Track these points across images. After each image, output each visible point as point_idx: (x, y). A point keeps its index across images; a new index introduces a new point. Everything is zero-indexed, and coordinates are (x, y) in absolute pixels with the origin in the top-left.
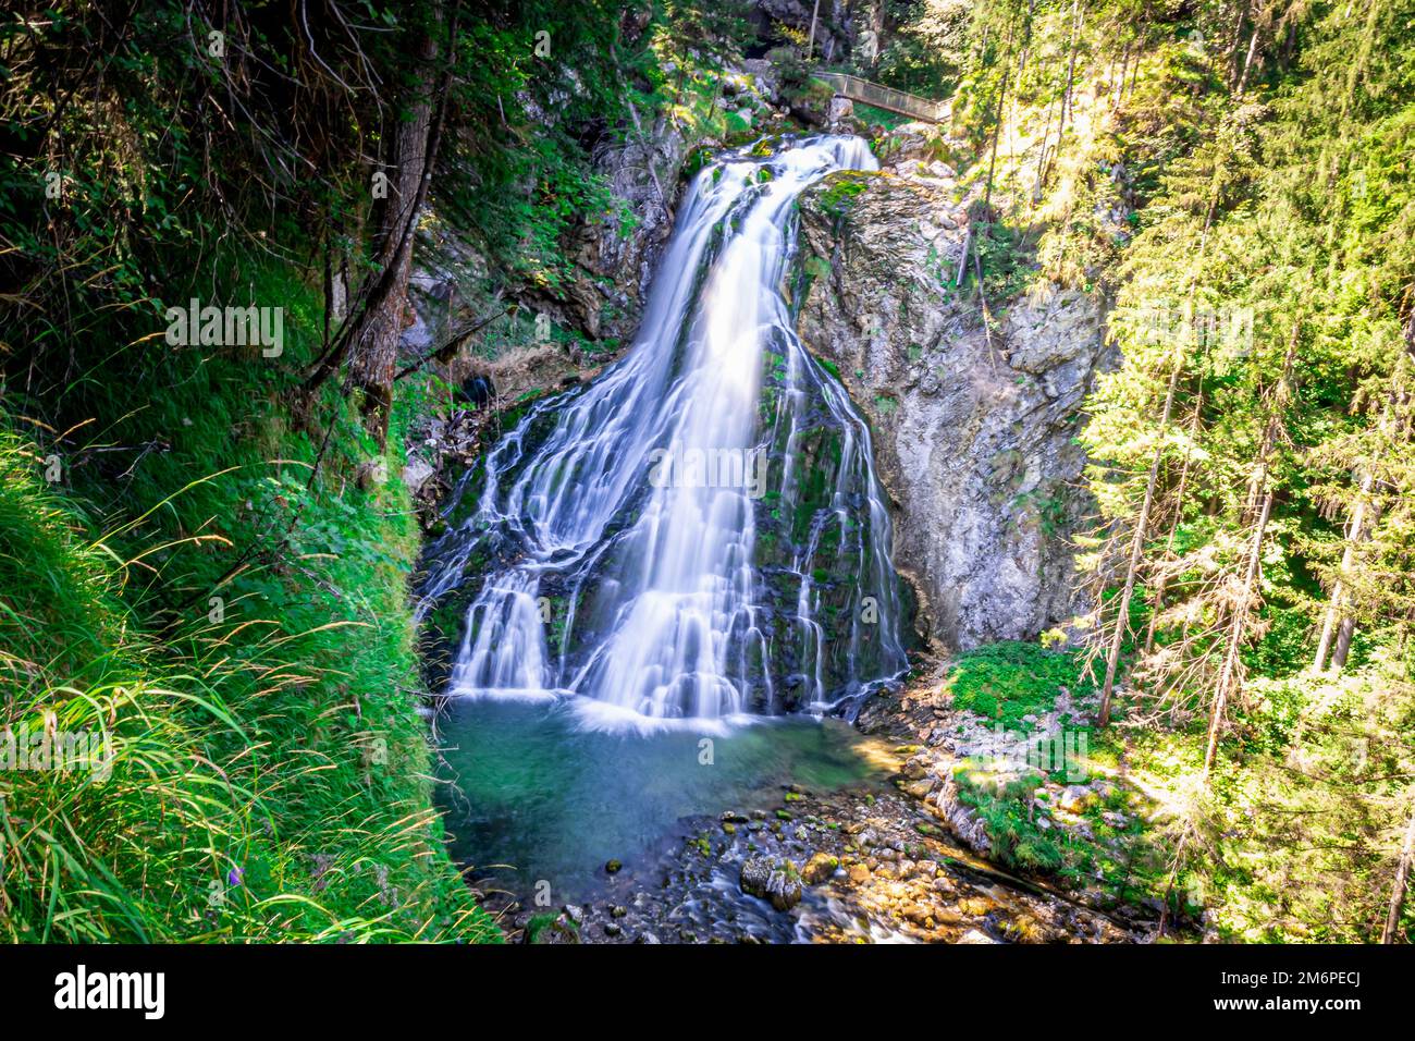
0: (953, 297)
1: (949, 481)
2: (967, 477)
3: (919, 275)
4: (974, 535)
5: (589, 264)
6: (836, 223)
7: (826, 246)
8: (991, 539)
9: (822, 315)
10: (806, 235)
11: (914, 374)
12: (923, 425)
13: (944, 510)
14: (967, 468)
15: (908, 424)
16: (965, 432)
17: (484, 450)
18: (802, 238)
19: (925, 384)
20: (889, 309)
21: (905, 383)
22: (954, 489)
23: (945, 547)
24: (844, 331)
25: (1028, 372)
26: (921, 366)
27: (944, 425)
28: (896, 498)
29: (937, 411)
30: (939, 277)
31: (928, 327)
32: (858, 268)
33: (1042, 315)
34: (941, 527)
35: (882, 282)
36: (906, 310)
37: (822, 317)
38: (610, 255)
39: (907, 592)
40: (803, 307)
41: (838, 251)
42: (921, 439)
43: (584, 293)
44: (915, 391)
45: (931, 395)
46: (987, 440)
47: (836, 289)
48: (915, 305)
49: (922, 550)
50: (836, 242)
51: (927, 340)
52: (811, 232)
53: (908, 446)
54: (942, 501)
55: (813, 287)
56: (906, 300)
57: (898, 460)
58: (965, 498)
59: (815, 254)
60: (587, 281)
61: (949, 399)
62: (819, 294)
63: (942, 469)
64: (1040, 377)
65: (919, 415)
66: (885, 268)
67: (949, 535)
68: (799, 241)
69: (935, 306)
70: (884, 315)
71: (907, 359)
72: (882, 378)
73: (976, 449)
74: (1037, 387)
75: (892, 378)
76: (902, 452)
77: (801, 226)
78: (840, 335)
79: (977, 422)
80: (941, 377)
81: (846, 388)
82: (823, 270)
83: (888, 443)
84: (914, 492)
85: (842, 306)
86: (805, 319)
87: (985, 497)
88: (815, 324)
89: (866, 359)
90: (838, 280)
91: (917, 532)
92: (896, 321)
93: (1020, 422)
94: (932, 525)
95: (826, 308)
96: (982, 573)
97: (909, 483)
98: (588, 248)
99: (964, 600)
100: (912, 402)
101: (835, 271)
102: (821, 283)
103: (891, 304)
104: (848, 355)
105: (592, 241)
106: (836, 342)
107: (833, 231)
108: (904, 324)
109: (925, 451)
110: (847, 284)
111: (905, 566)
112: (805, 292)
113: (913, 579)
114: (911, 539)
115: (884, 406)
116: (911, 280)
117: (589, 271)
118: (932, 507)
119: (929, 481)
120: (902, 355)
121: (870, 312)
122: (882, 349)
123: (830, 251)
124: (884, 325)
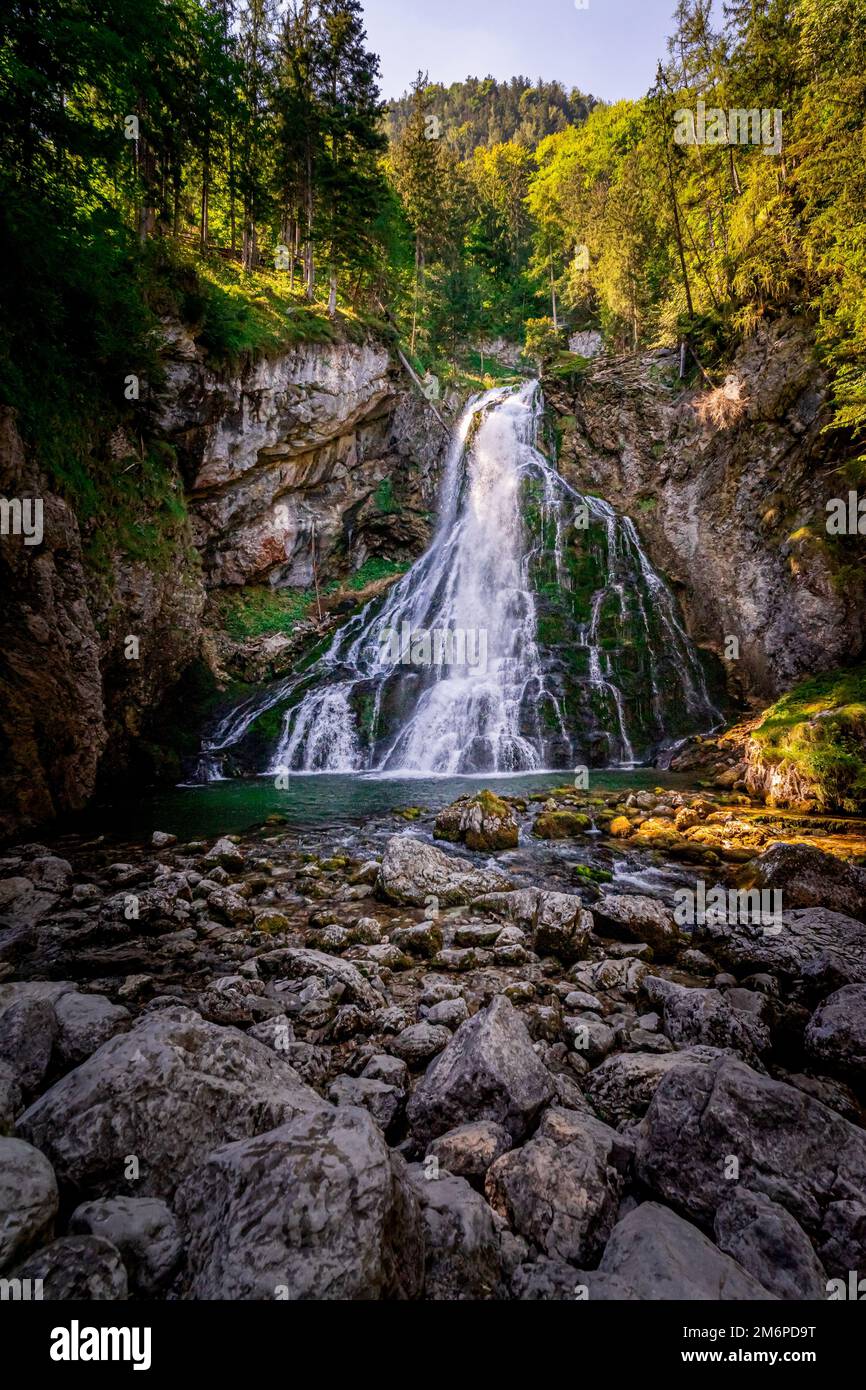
1: (722, 544)
2: (738, 535)
3: (646, 384)
4: (760, 583)
6: (569, 381)
7: (567, 404)
8: (778, 580)
9: (578, 457)
10: (550, 402)
11: (664, 467)
12: (683, 507)
13: (724, 572)
14: (736, 527)
15: (670, 511)
16: (724, 495)
17: (335, 629)
18: (548, 404)
19: (676, 470)
20: (627, 422)
21: (659, 479)
22: (728, 550)
23: (736, 606)
24: (599, 462)
25: (770, 421)
26: (668, 458)
27: (702, 498)
28: (676, 578)
29: (693, 489)
30: (664, 382)
31: (664, 423)
32: (594, 405)
33: (762, 355)
34: (727, 589)
35: (615, 404)
36: (642, 416)
37: (578, 459)
40: (559, 456)
41: (577, 401)
42: (686, 520)
44: (670, 481)
45: (684, 478)
46: (748, 496)
47: (584, 434)
48: (648, 409)
49: (715, 618)
50: (575, 397)
51: (667, 433)
52: (554, 399)
53: (676, 530)
54: (721, 565)
55: (565, 437)
56: (639, 408)
57: (670, 545)
58: (742, 554)
59: (561, 415)
61: (702, 475)
62: (571, 442)
63: (711, 537)
64: (782, 421)
65: (678, 500)
66: (614, 391)
67: (736, 594)
68: (545, 408)
69: (666, 403)
70: (624, 430)
71: (654, 458)
72: (637, 483)
73: (740, 507)
74: (782, 430)
75: (645, 479)
76: (671, 537)
77: (546, 399)
78: (596, 466)
79: (734, 484)
80: (688, 459)
82: (570, 422)
83: (657, 535)
84: (692, 567)
85: (592, 443)
86: (565, 465)
87: (760, 545)
88: (574, 466)
89: (621, 474)
90: (583, 425)
91: (705, 603)
92: (636, 429)
93: (776, 468)
94: (716, 591)
95: (578, 449)
96: (779, 616)
97: (685, 561)
99: (768, 647)
100: (669, 493)
101: (579, 418)
102: (570, 433)
103: (626, 417)
104: (607, 479)
106: (594, 473)
108: (643, 429)
109: (693, 527)
110: (590, 421)
111: (704, 640)
112: (559, 443)
113: (715, 650)
114: (702, 613)
115: (647, 507)
116: (639, 391)
118: (713, 574)
119: (703, 552)
120: (649, 457)
121: (613, 433)
122: (631, 459)
123: (572, 406)
124: (627, 438)
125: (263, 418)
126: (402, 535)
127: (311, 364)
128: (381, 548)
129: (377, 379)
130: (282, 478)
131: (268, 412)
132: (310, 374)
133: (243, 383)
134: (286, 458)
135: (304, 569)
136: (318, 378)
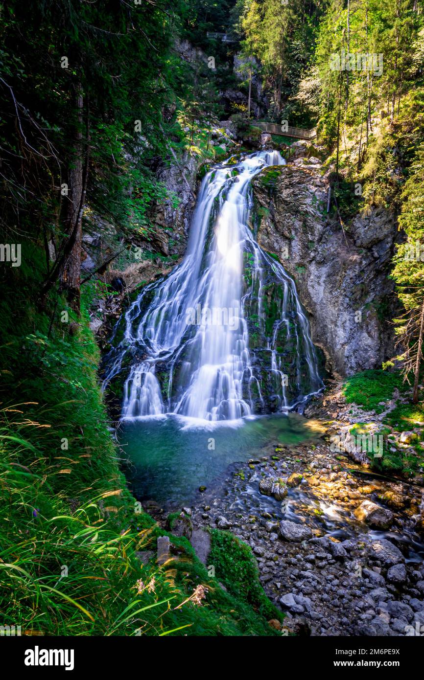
0: (326, 218)
1: (333, 301)
2: (341, 298)
3: (310, 210)
4: (348, 324)
5: (161, 222)
6: (269, 190)
7: (266, 201)
8: (355, 325)
9: (268, 233)
10: (257, 197)
11: (312, 254)
12: (319, 277)
13: (333, 314)
14: (341, 294)
15: (312, 277)
16: (338, 278)
19: (318, 258)
20: (298, 226)
21: (309, 259)
22: (336, 304)
23: (335, 331)
24: (279, 239)
25: (364, 248)
26: (315, 251)
27: (328, 276)
28: (310, 311)
29: (325, 270)
30: (319, 209)
31: (316, 233)
32: (281, 210)
33: (368, 221)
34: (332, 322)
35: (293, 215)
36: (306, 226)
37: (268, 234)
38: (170, 217)
39: (320, 353)
40: (259, 230)
41: (272, 203)
42: (319, 284)
43: (160, 235)
44: (314, 262)
45: (321, 263)
46: (349, 281)
47: (273, 221)
48: (309, 223)
49: (325, 333)
50: (270, 199)
51: (316, 238)
53: (313, 287)
54: (332, 310)
55: (262, 221)
56: (305, 221)
57: (309, 294)
58: (342, 308)
59: (262, 206)
60: (161, 230)
61: (329, 264)
62: (265, 224)
63: (329, 296)
64: (369, 249)
65: (316, 273)
66: (294, 208)
67: (336, 325)
68: (254, 201)
69: (319, 223)
70: (296, 229)
71: (308, 248)
72: (298, 258)
73: (344, 285)
74: (369, 254)
75: (302, 258)
76: (310, 290)
77: (254, 194)
78: (277, 241)
79: (344, 273)
80: (324, 254)
81: (282, 264)
82: (266, 213)
83: (304, 287)
84: (318, 307)
85: (276, 228)
86: (260, 235)
87: (350, 306)
88: (265, 237)
89: (290, 250)
90: (273, 216)
91: (321, 325)
92: (302, 231)
93: (363, 271)
94: (328, 322)
95: (269, 229)
96: (353, 341)
97: (315, 304)
98: (159, 215)
99: (346, 353)
100: (313, 268)
101: (271, 212)
102: (265, 219)
103: (298, 224)
104: (281, 249)
105: (161, 212)
106: (275, 244)
107: (269, 194)
108: (305, 232)
109: (321, 289)
110: (277, 218)
111: (318, 341)
112: (259, 223)
113: (322, 347)
114: (319, 329)
115: (300, 270)
116: (306, 212)
117: (161, 225)
118: (327, 313)
119: (324, 302)
120: (306, 247)
121: (289, 229)
122: (297, 245)
123: (269, 204)
124: (296, 234)
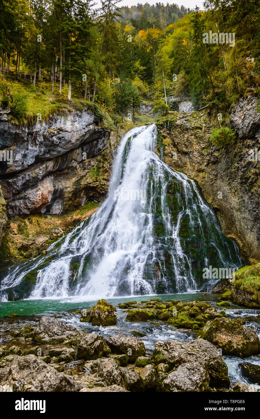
1: (233, 191)
6: (167, 124)
7: (167, 134)
11: (207, 159)
16: (233, 170)
18: (159, 133)
19: (212, 160)
20: (191, 140)
22: (236, 193)
25: (248, 138)
26: (209, 154)
28: (216, 206)
29: (220, 167)
31: (207, 140)
32: (177, 133)
35: (186, 133)
37: (172, 156)
40: (164, 155)
44: (210, 164)
47: (175, 145)
49: (233, 223)
50: (170, 130)
52: (162, 131)
55: (166, 147)
59: (165, 138)
61: (223, 162)
63: (229, 188)
64: (254, 138)
65: (214, 172)
66: (185, 128)
67: (242, 212)
69: (207, 132)
70: (190, 143)
71: (203, 155)
72: (197, 165)
73: (239, 174)
74: (254, 142)
75: (200, 164)
77: (158, 131)
78: (180, 159)
79: (237, 165)
80: (217, 154)
81: (186, 174)
82: (168, 141)
83: (207, 188)
85: (178, 149)
86: (167, 159)
89: (190, 162)
90: (174, 142)
91: (229, 217)
94: (233, 211)
95: (172, 152)
101: (172, 139)
102: (169, 145)
104: (185, 164)
108: (198, 143)
110: (177, 140)
111: (229, 233)
112: (164, 150)
113: (234, 237)
114: (228, 221)
115: (202, 175)
118: (231, 204)
120: (201, 155)
121: (186, 145)
122: (194, 155)
123: (169, 134)
124: (191, 147)
125: (37, 143)
126: (101, 190)
127: (59, 120)
128: (93, 196)
129: (89, 125)
130: (47, 168)
131: (40, 140)
132: (58, 125)
133: (29, 129)
134: (49, 160)
135: (57, 207)
136: (62, 126)
